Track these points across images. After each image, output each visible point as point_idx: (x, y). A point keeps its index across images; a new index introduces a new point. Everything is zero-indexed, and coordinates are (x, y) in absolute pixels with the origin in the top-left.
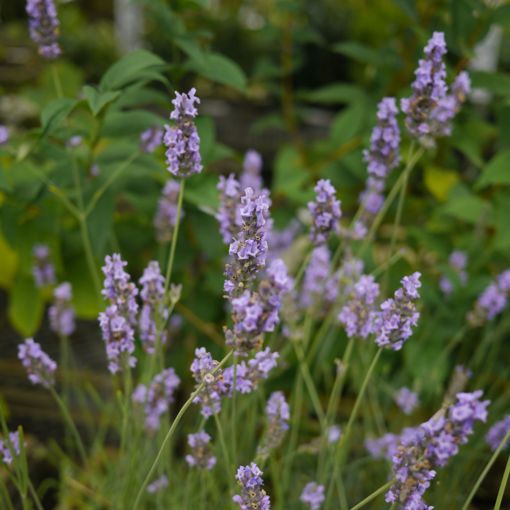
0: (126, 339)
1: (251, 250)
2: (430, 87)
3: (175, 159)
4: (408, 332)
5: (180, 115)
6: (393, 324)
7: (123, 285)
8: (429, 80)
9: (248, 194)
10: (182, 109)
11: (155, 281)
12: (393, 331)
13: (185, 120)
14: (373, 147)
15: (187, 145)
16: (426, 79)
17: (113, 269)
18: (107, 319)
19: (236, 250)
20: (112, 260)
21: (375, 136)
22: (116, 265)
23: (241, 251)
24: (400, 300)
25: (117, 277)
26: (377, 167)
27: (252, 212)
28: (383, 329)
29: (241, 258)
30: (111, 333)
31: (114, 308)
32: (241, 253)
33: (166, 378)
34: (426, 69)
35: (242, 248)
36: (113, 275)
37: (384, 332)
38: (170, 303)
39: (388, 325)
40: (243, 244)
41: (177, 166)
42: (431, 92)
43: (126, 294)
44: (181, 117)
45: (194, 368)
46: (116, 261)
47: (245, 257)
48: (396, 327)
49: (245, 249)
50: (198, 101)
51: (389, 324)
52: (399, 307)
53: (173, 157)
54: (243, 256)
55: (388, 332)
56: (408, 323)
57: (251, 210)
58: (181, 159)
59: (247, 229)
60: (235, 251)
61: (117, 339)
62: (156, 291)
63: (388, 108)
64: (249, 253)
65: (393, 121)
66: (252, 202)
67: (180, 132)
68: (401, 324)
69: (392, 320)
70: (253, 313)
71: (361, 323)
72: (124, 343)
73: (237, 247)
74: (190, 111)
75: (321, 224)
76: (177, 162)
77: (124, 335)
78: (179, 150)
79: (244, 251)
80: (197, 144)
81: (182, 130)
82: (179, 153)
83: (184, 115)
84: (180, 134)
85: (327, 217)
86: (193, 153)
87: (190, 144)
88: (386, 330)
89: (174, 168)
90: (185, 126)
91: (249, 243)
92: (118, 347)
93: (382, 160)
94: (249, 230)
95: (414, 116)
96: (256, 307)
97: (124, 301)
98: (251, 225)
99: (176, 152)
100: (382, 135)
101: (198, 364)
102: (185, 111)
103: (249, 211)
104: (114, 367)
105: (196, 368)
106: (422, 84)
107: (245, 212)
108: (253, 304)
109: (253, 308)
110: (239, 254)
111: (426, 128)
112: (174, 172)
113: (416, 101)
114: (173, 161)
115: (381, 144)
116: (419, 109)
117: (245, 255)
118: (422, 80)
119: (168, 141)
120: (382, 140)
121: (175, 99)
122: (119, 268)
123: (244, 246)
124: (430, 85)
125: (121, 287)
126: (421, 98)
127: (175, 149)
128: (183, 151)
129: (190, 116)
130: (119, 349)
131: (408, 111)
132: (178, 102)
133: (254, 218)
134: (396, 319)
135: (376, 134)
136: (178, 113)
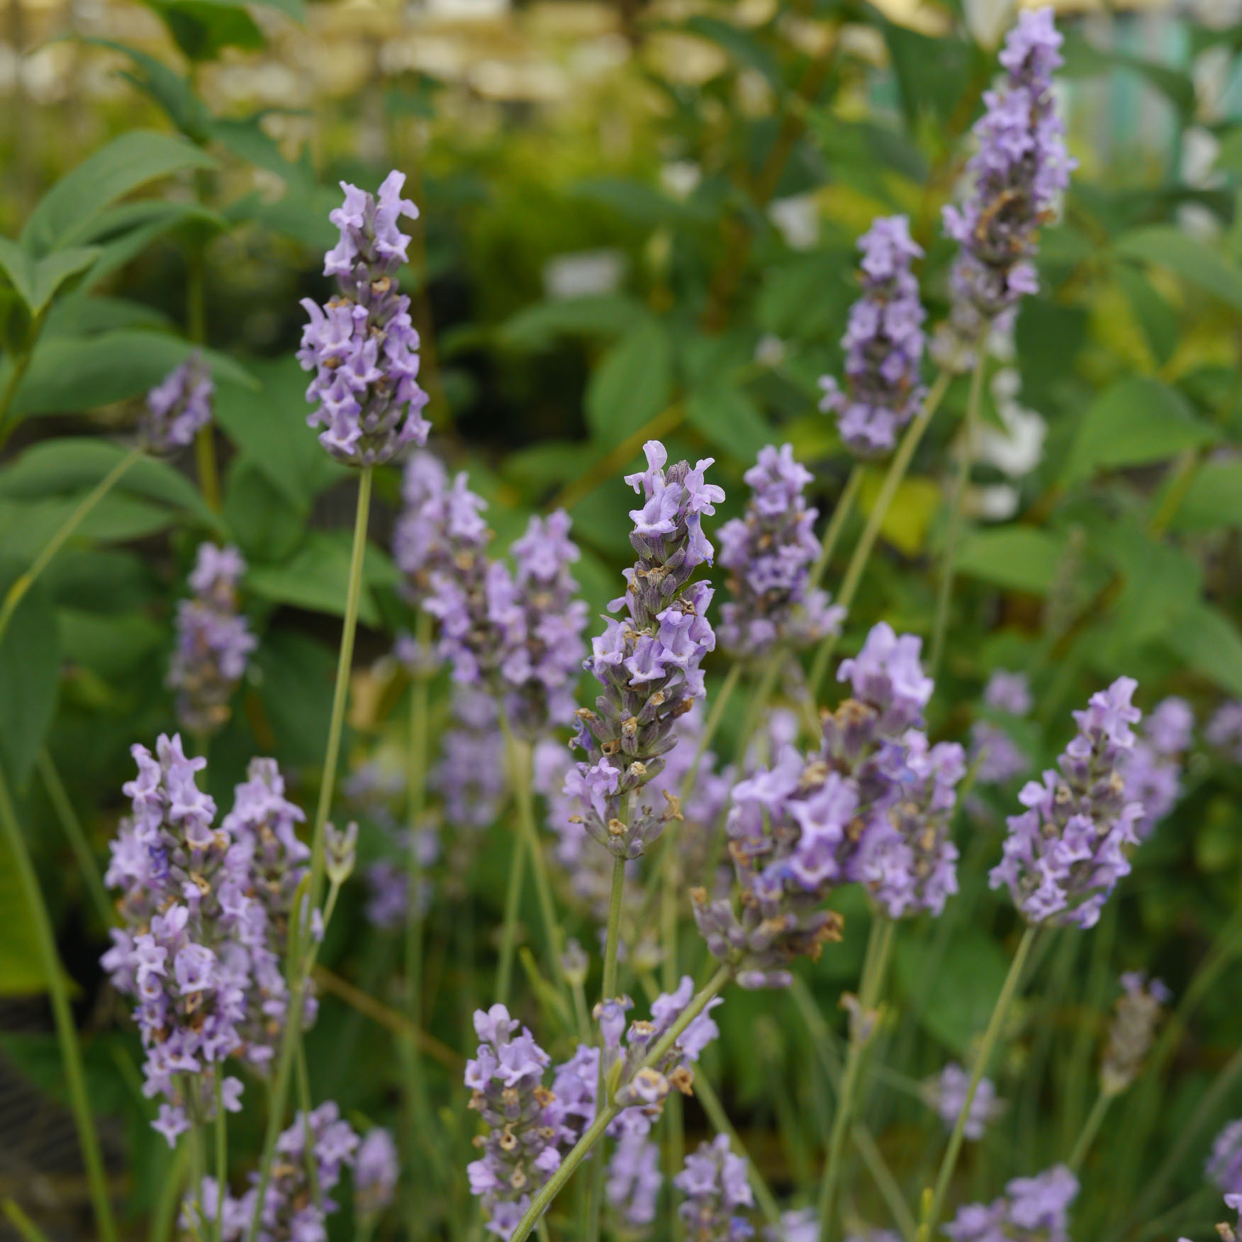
0: (219, 1017)
1: (671, 646)
2: (1028, 165)
3: (349, 400)
4: (1118, 865)
5: (354, 261)
6: (1074, 846)
7: (198, 837)
8: (1026, 143)
9: (653, 460)
10: (362, 238)
11: (274, 819)
12: (1077, 866)
13: (374, 274)
14: (854, 365)
15: (382, 356)
16: (1016, 139)
17: (163, 784)
18: (160, 954)
19: (621, 655)
20: (155, 756)
21: (860, 328)
22: (174, 772)
23: (638, 654)
24: (1081, 771)
25: (178, 809)
26: (869, 419)
27: (673, 518)
28: (1042, 864)
29: (639, 677)
30: (171, 1001)
31: (178, 916)
32: (637, 662)
33: (317, 1135)
34: (1013, 112)
35: (641, 645)
36: (165, 806)
37: (1050, 876)
38: (327, 883)
39: (1062, 852)
40: (639, 633)
41: (353, 425)
42: (1033, 173)
43: (210, 867)
44: (361, 265)
45: (477, 1076)
46: (170, 756)
47: (654, 673)
48: (1084, 853)
49: (651, 647)
50: (413, 211)
51: (1064, 846)
52: (1078, 791)
53: (339, 398)
54: (643, 669)
55: (1062, 873)
56: (1116, 837)
57: (669, 510)
58: (368, 399)
59: (654, 578)
60: (618, 659)
61: (190, 1021)
62: (282, 851)
63: (893, 246)
64: (668, 655)
65: (909, 283)
66: (673, 485)
67: (361, 311)
68: (1097, 843)
69: (1068, 834)
70: (819, 818)
71: (924, 868)
72: (211, 1035)
73: (620, 643)
74: (391, 241)
75: (772, 581)
76: (352, 412)
77: (211, 1003)
78: (360, 371)
79: (647, 654)
80: (411, 351)
81: (366, 306)
82: (360, 382)
83: (370, 256)
84: (361, 319)
85: (789, 558)
86: (401, 378)
87: (392, 352)
88: (1054, 866)
89: (344, 432)
90: (375, 294)
91: (671, 622)
92: (193, 1050)
93: (881, 398)
94: (662, 581)
95: (989, 251)
96: (834, 797)
97: (206, 890)
98: (668, 563)
99: (350, 378)
100: (881, 325)
101: (492, 1061)
102: (374, 243)
103: (663, 515)
104: (172, 1124)
105: (486, 1076)
106: (1007, 154)
107: (652, 520)
108: (818, 788)
109: (818, 802)
110: (632, 666)
111: (1028, 279)
112: (344, 444)
113: (996, 205)
114: (341, 411)
115: (879, 350)
116: (1004, 229)
117: (653, 664)
118: (1007, 143)
119: (322, 346)
120: (881, 338)
121: (340, 206)
122: (183, 781)
123: (644, 637)
124: (1029, 155)
125: (192, 843)
126: (1008, 194)
127: (347, 370)
128: (372, 374)
129: (391, 258)
130: (198, 1054)
131: (973, 234)
132: (350, 214)
133: (681, 538)
134: (1081, 830)
135: (863, 325)
136: (351, 252)
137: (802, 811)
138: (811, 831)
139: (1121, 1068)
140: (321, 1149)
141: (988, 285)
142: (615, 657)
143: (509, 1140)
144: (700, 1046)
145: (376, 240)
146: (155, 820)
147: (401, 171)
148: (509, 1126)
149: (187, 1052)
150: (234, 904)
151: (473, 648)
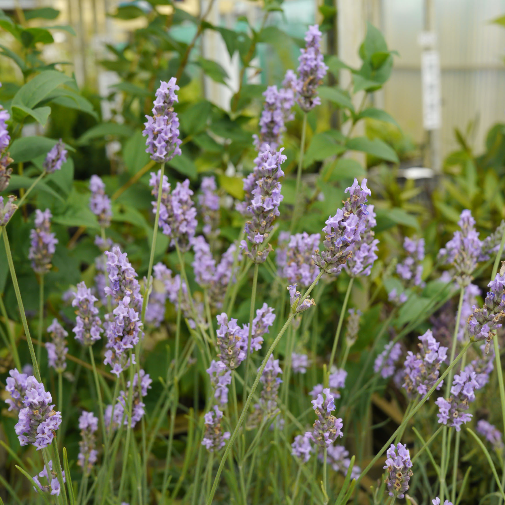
0: (136, 332)
1: (275, 199)
2: (315, 69)
3: (163, 143)
4: (374, 257)
5: (164, 103)
6: (364, 252)
7: (128, 276)
8: (315, 63)
10: (166, 96)
12: (365, 257)
13: (169, 106)
14: (264, 130)
15: (171, 130)
16: (312, 62)
19: (262, 203)
23: (266, 203)
25: (124, 268)
27: (275, 164)
28: (356, 258)
29: (267, 209)
34: (310, 54)
35: (266, 201)
36: (119, 267)
37: (358, 261)
39: (361, 254)
40: (265, 197)
41: (164, 150)
42: (317, 71)
44: (166, 104)
45: (221, 333)
47: (271, 207)
48: (366, 254)
49: (269, 201)
50: (178, 89)
51: (361, 252)
53: (159, 143)
54: (268, 207)
55: (362, 260)
56: (373, 249)
57: (274, 162)
61: (129, 333)
64: (275, 202)
66: (274, 155)
68: (369, 250)
69: (362, 249)
73: (260, 200)
74: (174, 97)
76: (164, 146)
78: (166, 134)
79: (268, 203)
80: (178, 128)
81: (167, 116)
82: (166, 138)
83: (168, 101)
84: (166, 119)
86: (175, 136)
87: (174, 129)
88: (359, 258)
89: (161, 153)
90: (169, 112)
91: (276, 192)
92: (130, 342)
93: (272, 140)
94: (271, 182)
95: (307, 94)
96: (353, 219)
97: (131, 292)
98: (273, 177)
99: (164, 137)
100: (272, 118)
101: (226, 328)
102: (170, 98)
103: (272, 164)
104: (117, 370)
105: (224, 332)
106: (310, 66)
107: (270, 165)
108: (348, 218)
109: (348, 221)
110: (265, 206)
111: (318, 101)
112: (162, 156)
113: (308, 81)
114: (161, 146)
115: (272, 125)
116: (311, 87)
117: (270, 205)
118: (309, 63)
119: (156, 128)
120: (272, 122)
121: (159, 87)
122: (123, 259)
123: (267, 198)
124: (316, 66)
125: (126, 277)
126: (311, 77)
127: (163, 134)
128: (170, 135)
129: (174, 102)
130: (132, 343)
131: (302, 89)
132: (163, 90)
133: (276, 170)
134: (365, 247)
135: (267, 118)
136: (162, 101)
137: (345, 224)
138: (349, 228)
139: (352, 338)
140: (143, 383)
141: (305, 103)
142: (260, 204)
143: (230, 352)
144: (272, 322)
145: (170, 97)
146: (116, 272)
147: (174, 77)
148: (230, 348)
149: (129, 342)
150: (137, 296)
151: (169, 223)
